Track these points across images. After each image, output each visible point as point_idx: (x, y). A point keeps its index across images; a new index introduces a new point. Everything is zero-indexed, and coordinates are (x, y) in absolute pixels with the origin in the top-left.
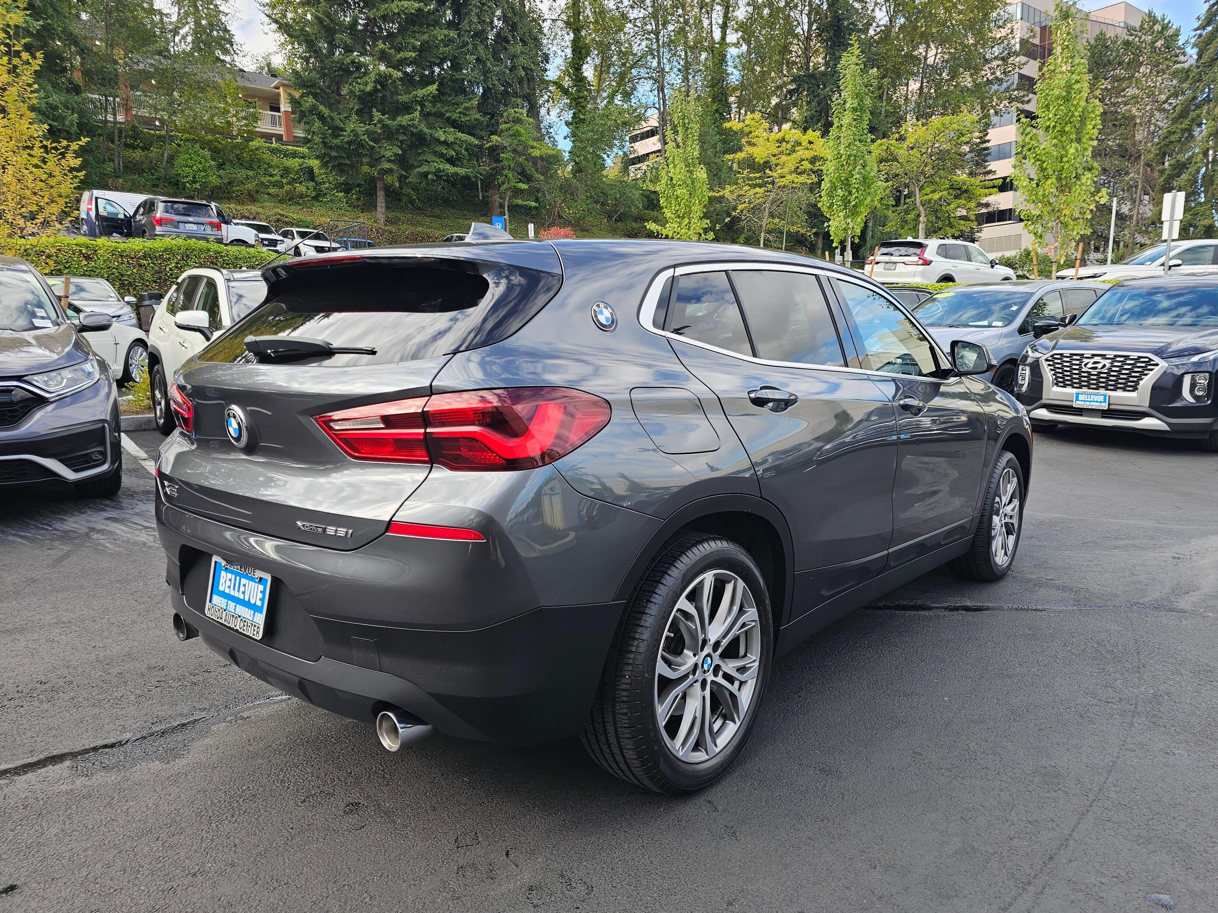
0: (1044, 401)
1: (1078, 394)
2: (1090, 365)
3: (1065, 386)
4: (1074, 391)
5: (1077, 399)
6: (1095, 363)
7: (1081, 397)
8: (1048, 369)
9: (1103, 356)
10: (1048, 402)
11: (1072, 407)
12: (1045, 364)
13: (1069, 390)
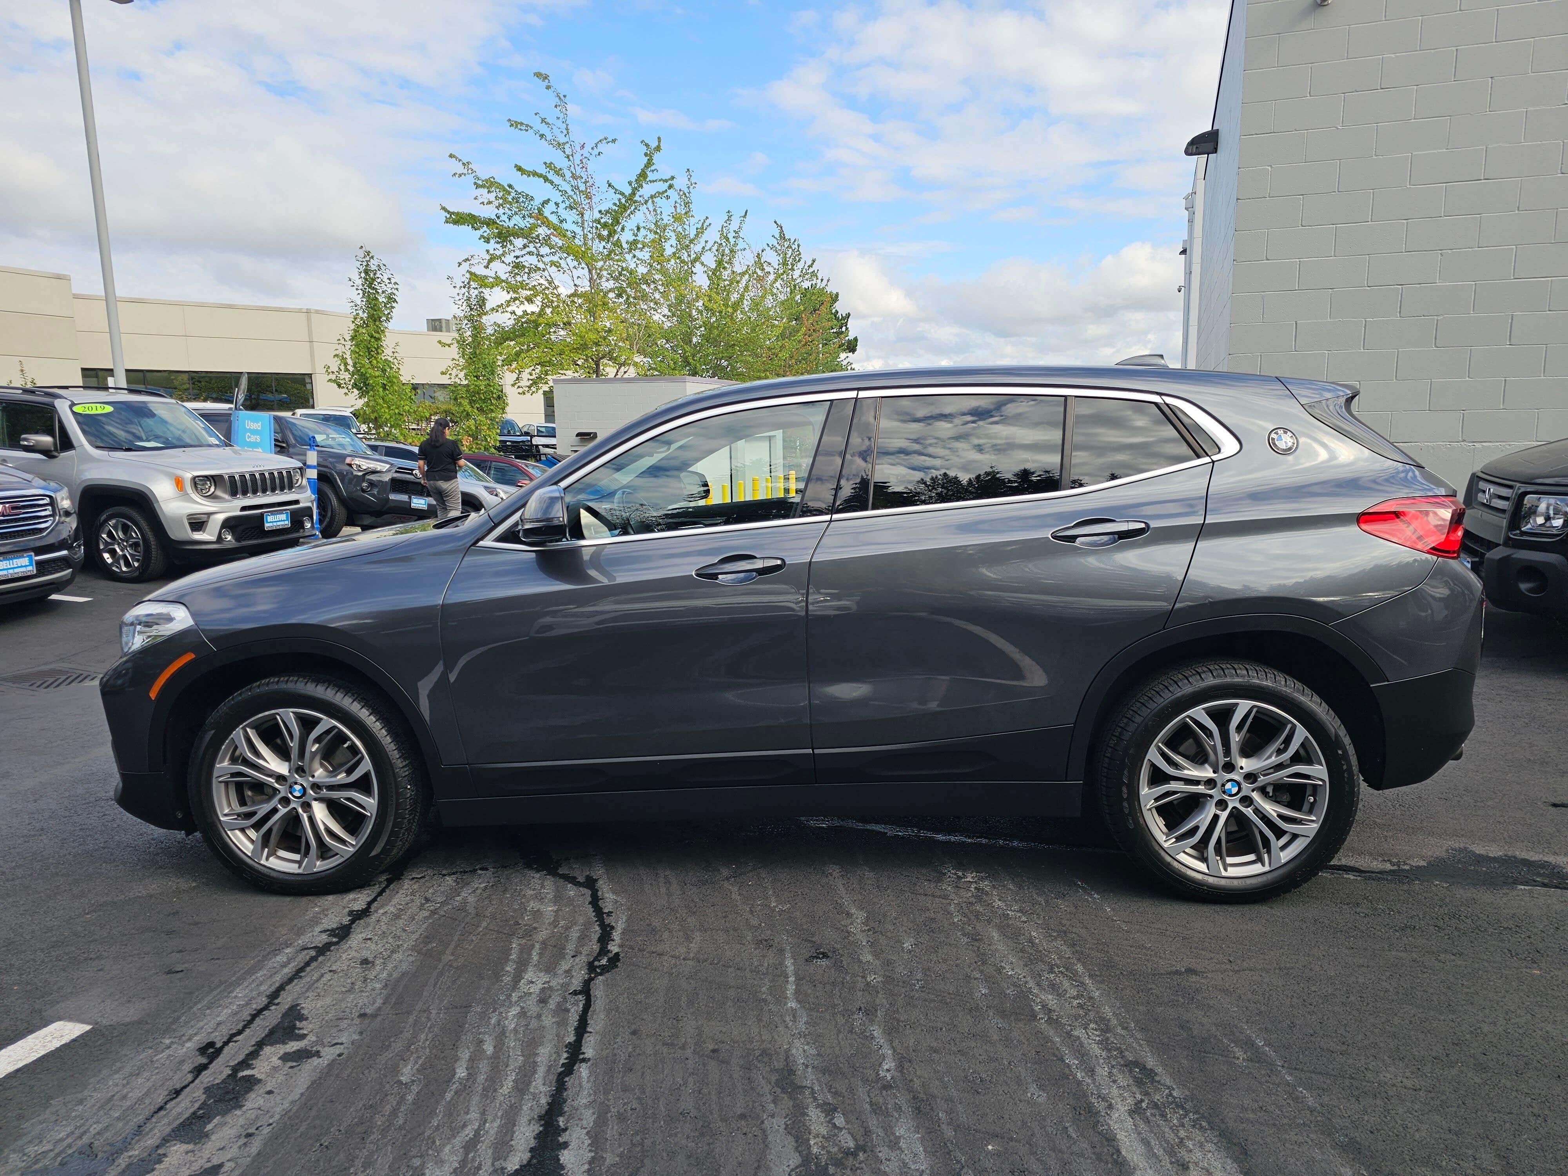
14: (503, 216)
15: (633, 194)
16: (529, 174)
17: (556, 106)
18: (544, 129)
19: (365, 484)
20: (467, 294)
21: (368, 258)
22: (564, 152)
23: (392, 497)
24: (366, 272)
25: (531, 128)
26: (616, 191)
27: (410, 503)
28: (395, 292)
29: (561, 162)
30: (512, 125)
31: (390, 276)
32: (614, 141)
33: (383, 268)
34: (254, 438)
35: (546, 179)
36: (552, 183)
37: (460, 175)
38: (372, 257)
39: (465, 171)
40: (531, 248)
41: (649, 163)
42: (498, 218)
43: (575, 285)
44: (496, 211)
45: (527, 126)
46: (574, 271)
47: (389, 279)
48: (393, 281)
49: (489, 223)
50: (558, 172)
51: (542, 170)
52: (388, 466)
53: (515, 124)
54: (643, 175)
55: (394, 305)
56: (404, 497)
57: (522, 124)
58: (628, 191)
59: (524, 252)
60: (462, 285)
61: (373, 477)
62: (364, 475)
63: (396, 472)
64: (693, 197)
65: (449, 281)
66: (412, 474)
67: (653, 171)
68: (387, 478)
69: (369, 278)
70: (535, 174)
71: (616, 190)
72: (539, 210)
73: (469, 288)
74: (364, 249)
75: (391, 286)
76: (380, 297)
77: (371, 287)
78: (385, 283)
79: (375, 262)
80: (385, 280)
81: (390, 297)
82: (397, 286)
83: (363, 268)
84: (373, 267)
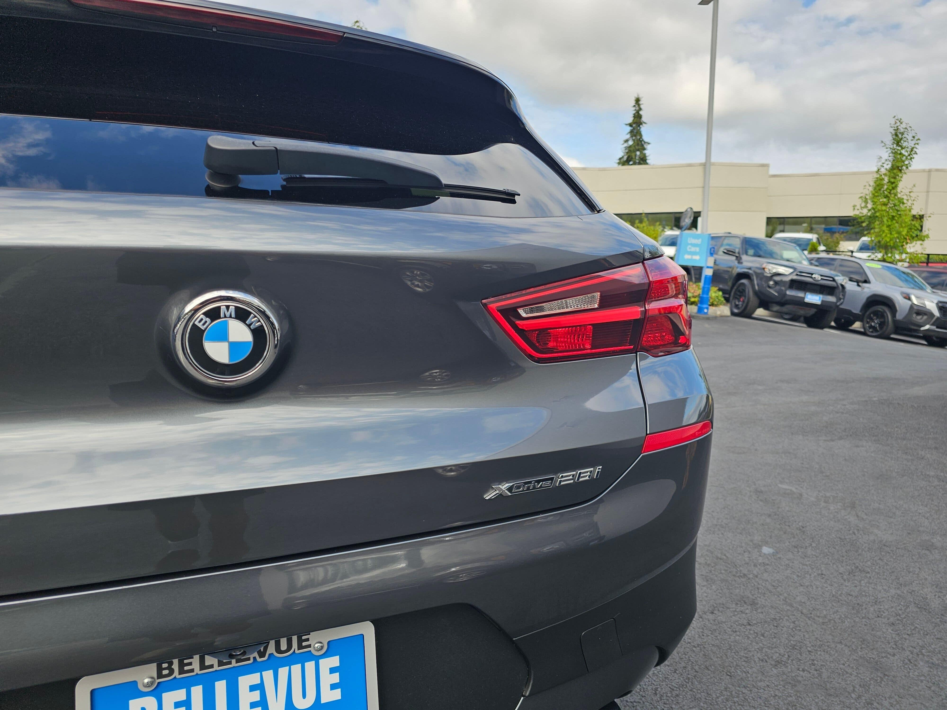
19: (771, 283)
21: (898, 124)
23: (789, 293)
24: (896, 135)
27: (804, 298)
31: (914, 135)
33: (909, 129)
34: (693, 249)
38: (902, 123)
48: (916, 138)
52: (791, 270)
55: (915, 156)
56: (800, 294)
61: (777, 278)
62: (772, 276)
63: (797, 275)
66: (811, 277)
68: (788, 279)
69: (898, 138)
74: (896, 118)
75: (913, 142)
76: (903, 152)
77: (898, 145)
78: (909, 141)
79: (904, 125)
80: (910, 138)
81: (912, 150)
82: (918, 141)
83: (893, 132)
84: (902, 130)
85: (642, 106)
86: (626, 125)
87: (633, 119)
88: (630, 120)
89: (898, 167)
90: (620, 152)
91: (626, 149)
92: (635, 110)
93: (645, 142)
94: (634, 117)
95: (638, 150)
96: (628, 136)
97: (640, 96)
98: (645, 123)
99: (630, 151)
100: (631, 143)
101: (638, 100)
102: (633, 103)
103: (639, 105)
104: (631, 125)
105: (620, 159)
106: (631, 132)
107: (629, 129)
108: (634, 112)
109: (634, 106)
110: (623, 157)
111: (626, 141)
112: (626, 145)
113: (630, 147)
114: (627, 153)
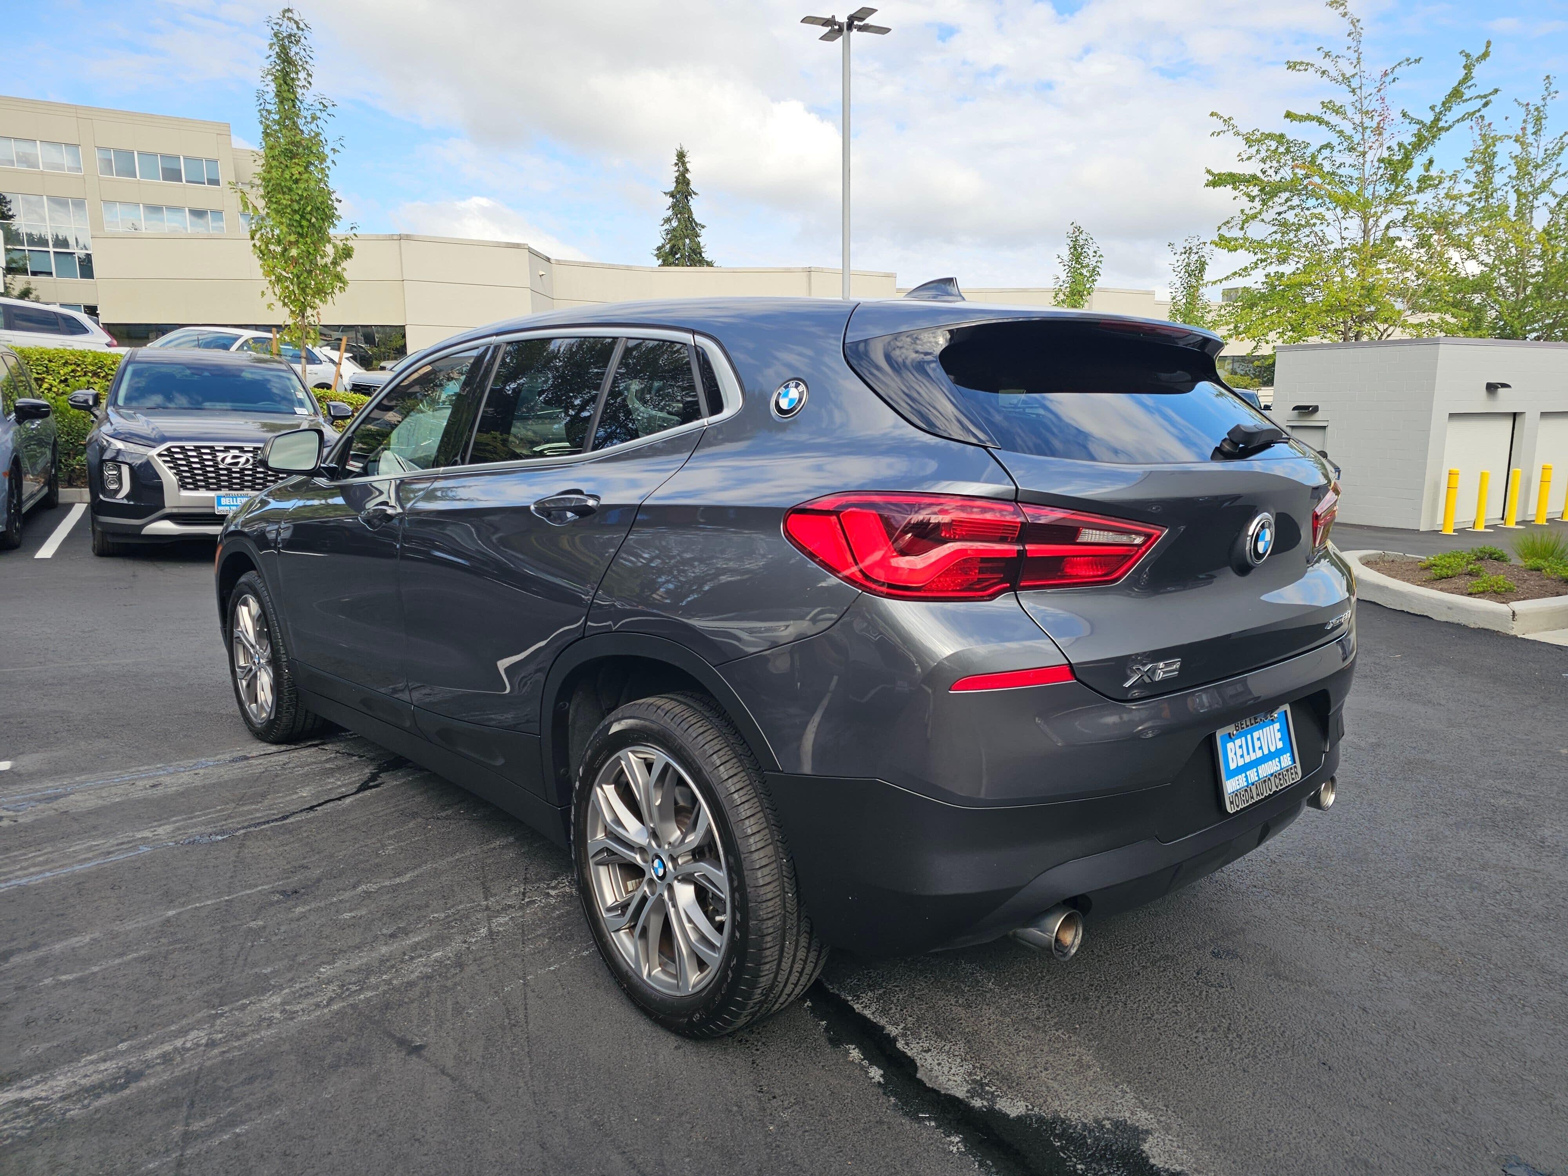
0: (167, 511)
1: (219, 498)
2: (229, 460)
3: (197, 488)
4: (211, 494)
5: (219, 504)
6: (235, 457)
7: (224, 501)
8: (165, 467)
9: (241, 449)
10: (175, 511)
11: (214, 515)
12: (159, 460)
13: (202, 493)
14: (1269, 170)
15: (1437, 119)
16: (1302, 119)
17: (1349, 35)
18: (1327, 64)
20: (1187, 260)
21: (1077, 234)
22: (1349, 86)
24: (1075, 248)
25: (1312, 65)
26: (1413, 121)
28: (1099, 264)
29: (1343, 97)
30: (1289, 67)
31: (1096, 249)
32: (1417, 61)
33: (1090, 241)
35: (1320, 121)
36: (1327, 124)
37: (1219, 134)
38: (1081, 232)
39: (1226, 128)
40: (1296, 201)
41: (1467, 78)
42: (1264, 173)
43: (1342, 238)
44: (1262, 165)
45: (1307, 64)
46: (1343, 221)
47: (1095, 252)
48: (1099, 253)
49: (1252, 179)
50: (1338, 111)
51: (1317, 111)
53: (1292, 66)
54: (1456, 94)
55: (1097, 277)
57: (1302, 63)
58: (1428, 118)
59: (1285, 208)
60: (1183, 251)
64: (1548, 111)
65: (1169, 249)
67: (1470, 87)
69: (1077, 252)
70: (1308, 118)
71: (1412, 119)
72: (1314, 157)
73: (1190, 253)
74: (1074, 225)
75: (1096, 259)
76: (1084, 271)
77: (1077, 262)
78: (1091, 257)
79: (1083, 236)
80: (1091, 254)
81: (1094, 270)
82: (1101, 259)
83: (1071, 244)
84: (1082, 242)
85: (688, 166)
86: (665, 193)
87: (675, 184)
88: (671, 187)
89: (1079, 292)
90: (657, 237)
91: (667, 234)
92: (678, 170)
93: (696, 224)
94: (677, 182)
95: (687, 237)
96: (670, 212)
97: (685, 149)
98: (695, 194)
99: (674, 236)
100: (675, 223)
101: (681, 156)
102: (674, 160)
103: (684, 164)
104: (672, 195)
105: (659, 249)
106: (674, 206)
107: (670, 201)
108: (677, 174)
109: (676, 164)
110: (663, 246)
111: (668, 220)
112: (667, 226)
113: (674, 230)
114: (670, 240)
